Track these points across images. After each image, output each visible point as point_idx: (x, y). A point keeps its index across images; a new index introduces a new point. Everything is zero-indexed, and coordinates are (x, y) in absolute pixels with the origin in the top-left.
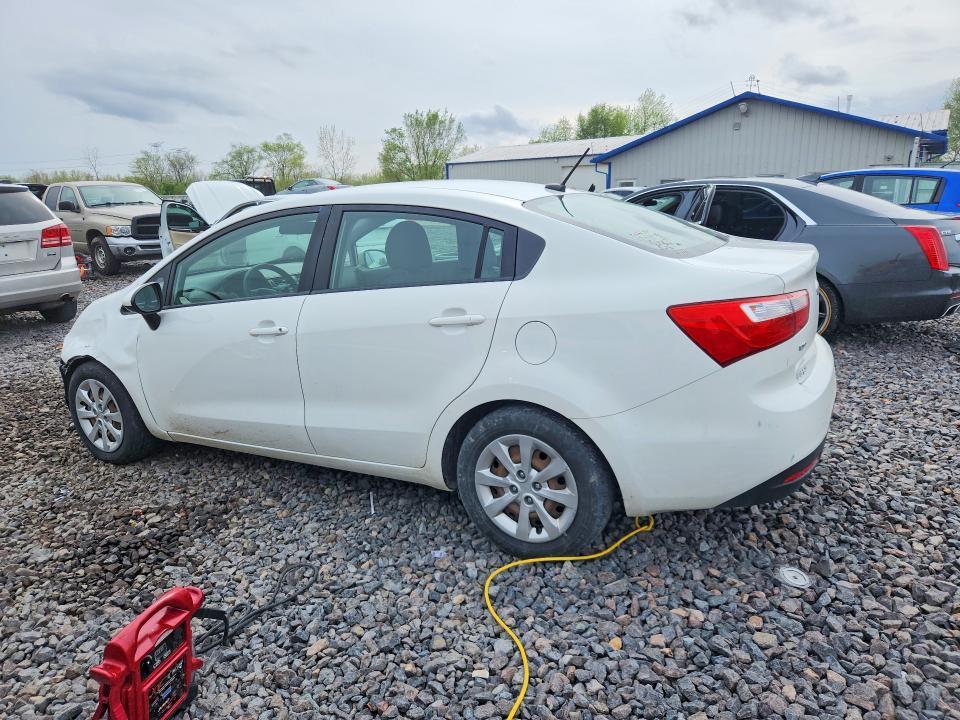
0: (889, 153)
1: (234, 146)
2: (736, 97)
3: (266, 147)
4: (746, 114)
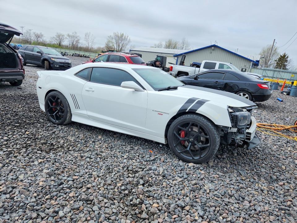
0: (246, 65)
1: (58, 33)
2: (211, 45)
3: (69, 35)
4: (213, 50)
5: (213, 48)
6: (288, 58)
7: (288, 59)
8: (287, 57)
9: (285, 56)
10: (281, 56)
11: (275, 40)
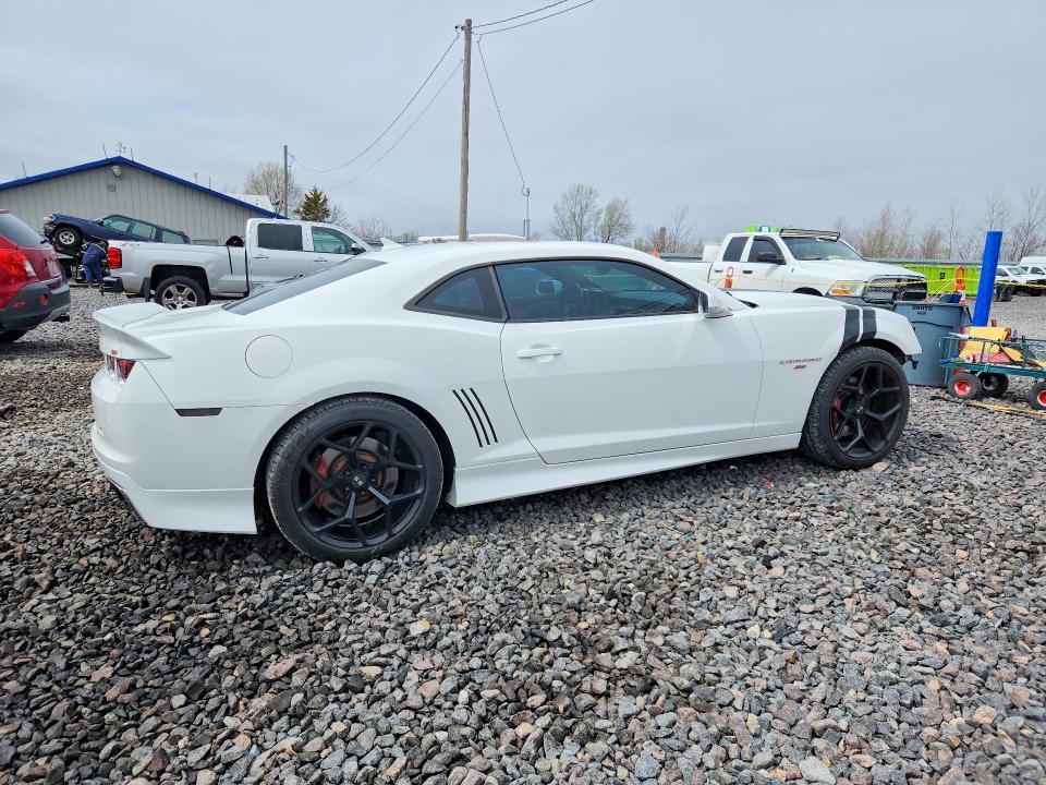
4: (120, 177)
5: (116, 169)
6: (328, 203)
7: (330, 205)
8: (325, 200)
9: (317, 197)
10: (308, 198)
11: (286, 147)
